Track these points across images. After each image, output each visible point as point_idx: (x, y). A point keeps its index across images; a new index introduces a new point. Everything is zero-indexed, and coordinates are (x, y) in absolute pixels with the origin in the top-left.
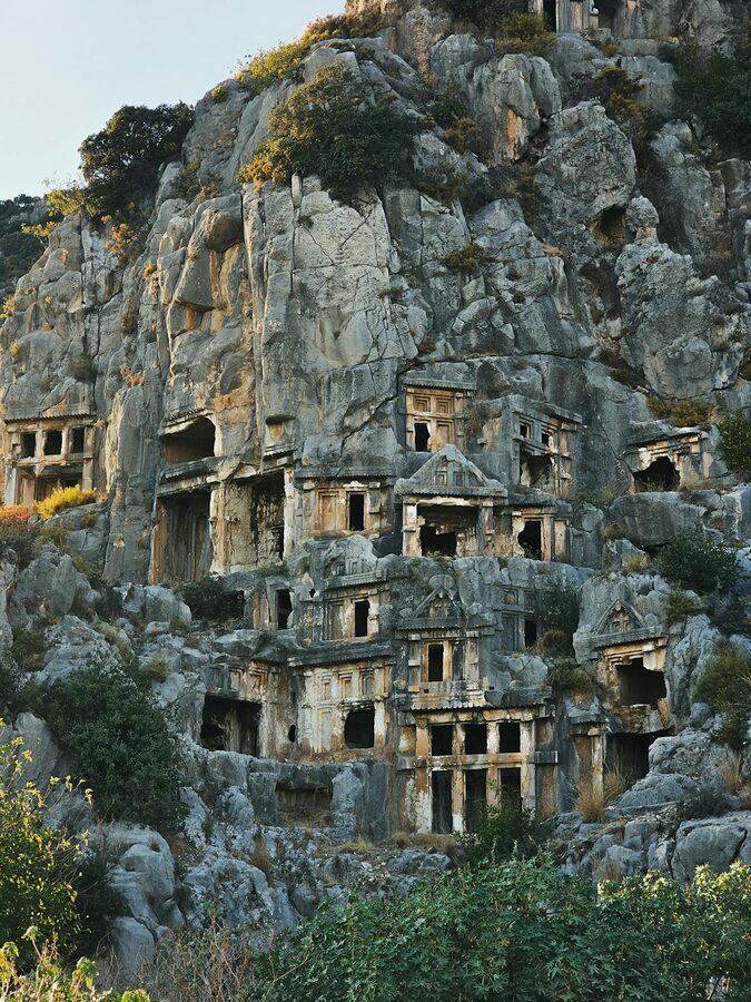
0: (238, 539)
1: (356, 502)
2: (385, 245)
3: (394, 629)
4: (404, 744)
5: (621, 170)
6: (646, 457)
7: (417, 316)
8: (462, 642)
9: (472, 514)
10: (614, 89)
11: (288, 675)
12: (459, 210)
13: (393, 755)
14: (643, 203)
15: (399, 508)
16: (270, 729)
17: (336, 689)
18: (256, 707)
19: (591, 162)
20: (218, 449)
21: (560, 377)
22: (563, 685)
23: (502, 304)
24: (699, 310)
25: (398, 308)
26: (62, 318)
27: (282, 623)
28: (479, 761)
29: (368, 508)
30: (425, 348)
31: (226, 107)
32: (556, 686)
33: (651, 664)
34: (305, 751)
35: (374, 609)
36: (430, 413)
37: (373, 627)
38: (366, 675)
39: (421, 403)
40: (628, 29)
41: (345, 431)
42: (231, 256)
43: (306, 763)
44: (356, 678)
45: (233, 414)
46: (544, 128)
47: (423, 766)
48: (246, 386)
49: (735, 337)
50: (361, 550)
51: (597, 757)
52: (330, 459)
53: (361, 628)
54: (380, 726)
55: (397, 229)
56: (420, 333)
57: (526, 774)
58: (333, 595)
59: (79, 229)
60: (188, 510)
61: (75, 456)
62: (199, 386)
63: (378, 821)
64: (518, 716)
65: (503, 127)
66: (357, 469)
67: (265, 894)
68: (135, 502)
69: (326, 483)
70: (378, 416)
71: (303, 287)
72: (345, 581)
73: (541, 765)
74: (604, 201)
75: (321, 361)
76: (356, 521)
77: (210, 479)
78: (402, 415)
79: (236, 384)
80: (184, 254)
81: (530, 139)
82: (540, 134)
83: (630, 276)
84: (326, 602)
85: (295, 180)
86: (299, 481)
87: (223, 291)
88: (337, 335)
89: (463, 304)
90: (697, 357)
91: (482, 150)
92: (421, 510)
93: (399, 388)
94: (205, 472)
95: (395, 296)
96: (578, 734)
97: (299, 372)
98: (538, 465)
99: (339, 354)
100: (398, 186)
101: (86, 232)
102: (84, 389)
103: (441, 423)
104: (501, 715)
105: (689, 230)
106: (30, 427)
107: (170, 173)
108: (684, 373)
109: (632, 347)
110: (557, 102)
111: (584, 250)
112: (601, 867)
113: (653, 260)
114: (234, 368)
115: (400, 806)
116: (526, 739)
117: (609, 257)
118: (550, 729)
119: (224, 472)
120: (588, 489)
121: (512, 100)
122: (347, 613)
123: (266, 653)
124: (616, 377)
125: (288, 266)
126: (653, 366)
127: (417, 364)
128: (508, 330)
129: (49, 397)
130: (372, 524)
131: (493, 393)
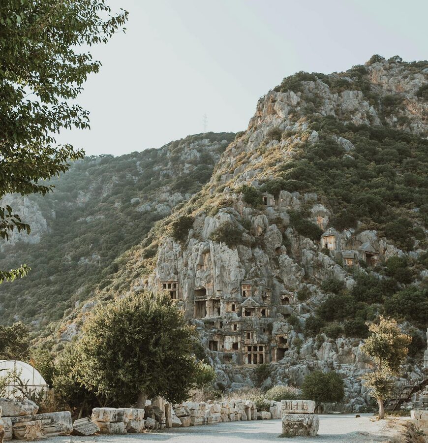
0: (211, 310)
1: (233, 306)
2: (237, 257)
3: (241, 330)
4: (243, 349)
5: (280, 240)
6: (284, 297)
7: (244, 271)
8: (253, 332)
9: (254, 309)
10: (278, 221)
11: (222, 336)
12: (250, 249)
13: (241, 351)
14: (284, 247)
15: (241, 308)
16: (219, 346)
17: (231, 339)
18: (217, 342)
19: (274, 238)
20: (207, 294)
21: (269, 281)
22: (270, 340)
23: (258, 268)
24: (294, 270)
25: (240, 269)
26: (170, 261)
27: (221, 327)
28: (256, 352)
29: (235, 307)
30: (245, 277)
31: (201, 218)
32: (269, 340)
33: (285, 337)
34: (225, 350)
35: (238, 326)
36: (246, 289)
37: (238, 329)
38: (237, 337)
39: (244, 288)
40: (281, 205)
41: (231, 293)
42: (207, 255)
43: (226, 352)
44: (235, 338)
45: (210, 287)
46: (265, 229)
47: (246, 353)
48: (212, 282)
49: (300, 275)
50: (235, 315)
51: (276, 352)
52: (229, 299)
53: (235, 329)
54: (239, 346)
55: (239, 253)
56: (244, 274)
57: (264, 355)
58: (230, 323)
59: (172, 242)
60: (200, 304)
61: (174, 289)
62: (203, 282)
63: (240, 362)
64: (262, 345)
65: (258, 229)
66: (234, 300)
67: (225, 375)
68: (190, 302)
69: (228, 303)
70: (237, 291)
71: (223, 266)
72: (233, 321)
73: (266, 353)
74: (276, 246)
75: (227, 280)
76: (233, 309)
77: (206, 300)
78: (241, 290)
79: (210, 282)
80: (198, 254)
81: (263, 232)
82: (265, 231)
83: (281, 262)
84: (229, 324)
85: (220, 243)
86: (224, 302)
87: (206, 262)
88: (229, 274)
89: (251, 268)
90: (293, 279)
91: (254, 235)
92: (245, 308)
93: (240, 285)
94: (205, 298)
95: (240, 267)
96: (273, 348)
97: (223, 282)
98: (264, 298)
99: (230, 278)
100: (239, 244)
101: (173, 243)
102: (176, 276)
103: (248, 291)
104: (259, 345)
105: (292, 250)
106: (165, 283)
107: (191, 232)
108: (291, 282)
109: (281, 275)
110: (268, 225)
111: (273, 256)
112: (278, 373)
113: (286, 259)
114: (210, 278)
115: (243, 359)
116: (264, 349)
117: (277, 257)
118: (268, 347)
119: (209, 298)
120: (273, 302)
121: (259, 225)
122: (233, 327)
123: (219, 333)
124: (279, 281)
125: (220, 261)
126: (285, 279)
127: (244, 280)
128: (259, 273)
129: (169, 277)
130: (236, 310)
131: (257, 286)
